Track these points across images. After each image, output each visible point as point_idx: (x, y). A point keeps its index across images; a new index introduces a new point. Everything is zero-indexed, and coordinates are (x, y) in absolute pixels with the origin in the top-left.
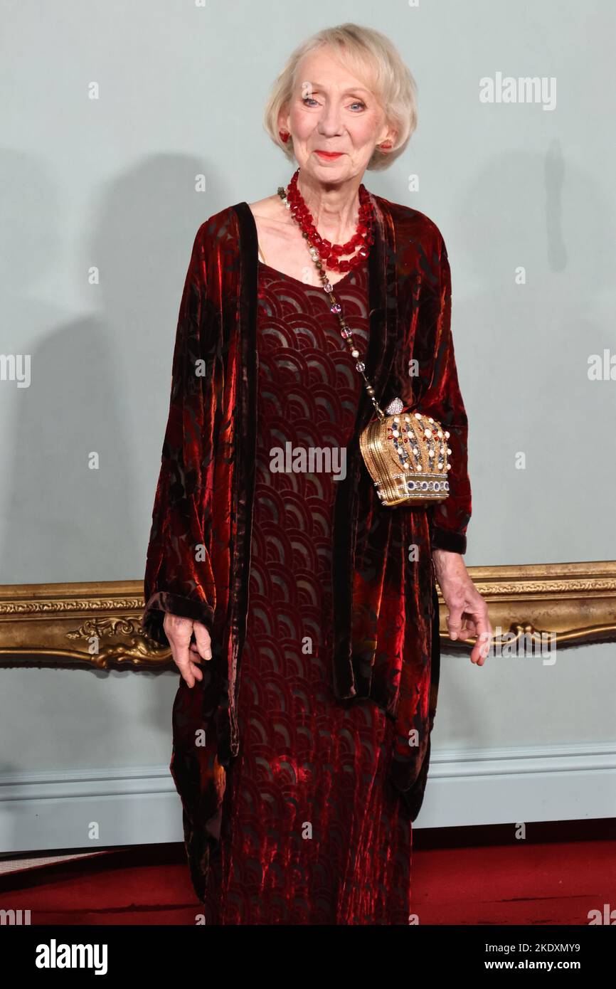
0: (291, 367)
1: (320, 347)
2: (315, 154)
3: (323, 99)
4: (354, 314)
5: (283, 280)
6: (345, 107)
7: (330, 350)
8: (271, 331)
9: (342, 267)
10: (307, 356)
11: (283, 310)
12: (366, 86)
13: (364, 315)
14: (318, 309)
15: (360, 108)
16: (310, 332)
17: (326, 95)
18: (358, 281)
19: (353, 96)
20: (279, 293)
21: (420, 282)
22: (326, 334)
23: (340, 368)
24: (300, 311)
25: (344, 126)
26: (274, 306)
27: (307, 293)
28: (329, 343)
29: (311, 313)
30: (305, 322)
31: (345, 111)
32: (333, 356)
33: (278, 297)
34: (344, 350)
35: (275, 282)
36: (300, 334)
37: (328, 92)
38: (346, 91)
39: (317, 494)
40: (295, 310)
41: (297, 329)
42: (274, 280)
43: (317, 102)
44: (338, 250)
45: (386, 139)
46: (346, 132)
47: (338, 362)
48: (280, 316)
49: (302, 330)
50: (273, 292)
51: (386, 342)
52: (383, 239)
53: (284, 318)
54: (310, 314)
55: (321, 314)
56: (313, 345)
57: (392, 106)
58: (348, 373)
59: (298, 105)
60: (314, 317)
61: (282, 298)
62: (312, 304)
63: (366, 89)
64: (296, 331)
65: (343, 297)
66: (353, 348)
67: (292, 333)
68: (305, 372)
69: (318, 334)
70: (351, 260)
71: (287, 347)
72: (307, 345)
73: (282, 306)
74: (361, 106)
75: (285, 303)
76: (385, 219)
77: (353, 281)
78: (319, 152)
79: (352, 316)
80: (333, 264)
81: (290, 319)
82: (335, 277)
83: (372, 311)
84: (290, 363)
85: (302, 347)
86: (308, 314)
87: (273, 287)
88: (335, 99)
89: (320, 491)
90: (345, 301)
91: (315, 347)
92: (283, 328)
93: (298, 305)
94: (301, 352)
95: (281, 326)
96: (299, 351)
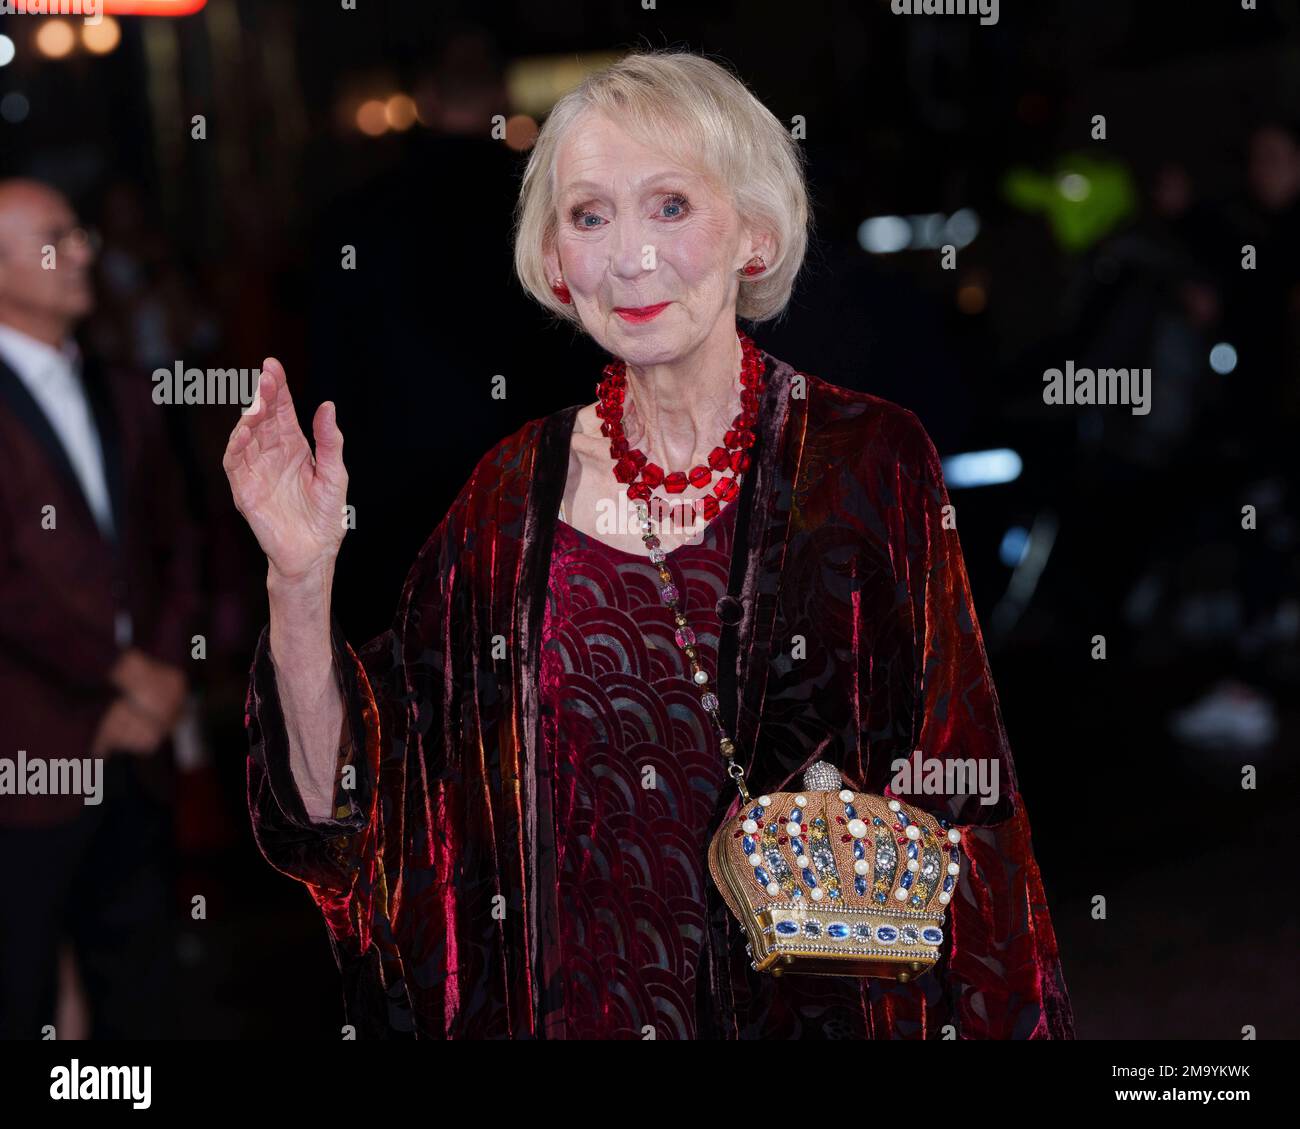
0: (585, 710)
1: (634, 671)
2: (614, 313)
3: (608, 210)
4: (705, 605)
6: (651, 218)
10: (609, 689)
14: (637, 598)
15: (680, 210)
23: (678, 711)
24: (602, 602)
27: (622, 569)
28: (653, 663)
29: (623, 606)
30: (610, 624)
31: (652, 223)
32: (661, 688)
37: (614, 195)
39: (656, 960)
40: (594, 600)
43: (600, 218)
45: (752, 256)
47: (671, 699)
55: (643, 605)
56: (619, 666)
58: (693, 722)
59: (567, 231)
60: (628, 614)
62: (626, 587)
64: (590, 641)
65: (688, 574)
66: (696, 667)
67: (582, 645)
68: (611, 718)
69: (634, 645)
71: (573, 672)
74: (676, 205)
75: (579, 588)
77: (712, 544)
78: (621, 311)
79: (702, 609)
84: (582, 703)
88: (626, 205)
89: (663, 956)
90: (691, 582)
91: (623, 671)
92: (568, 635)
93: (601, 592)
94: (598, 681)
95: (565, 633)
96: (594, 679)
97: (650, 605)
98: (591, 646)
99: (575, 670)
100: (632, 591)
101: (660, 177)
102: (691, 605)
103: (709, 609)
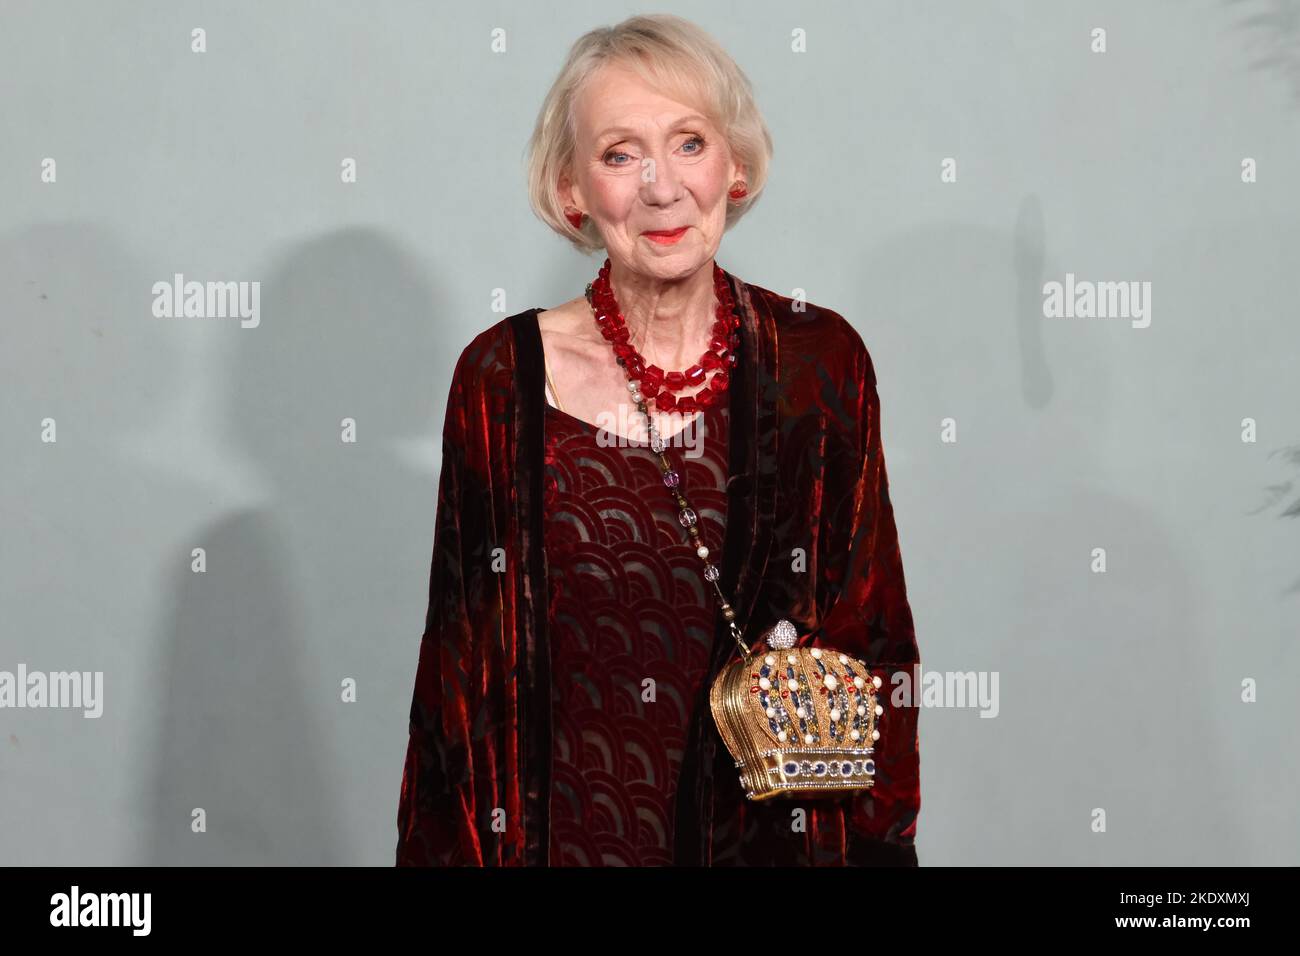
0: (597, 572)
1: (645, 539)
2: (642, 237)
3: (637, 149)
4: (705, 484)
6: (674, 153)
7: (663, 544)
8: (563, 516)
9: (686, 406)
10: (621, 556)
11: (582, 481)
12: (697, 109)
13: (722, 487)
14: (643, 478)
15: (698, 147)
16: (627, 516)
17: (639, 141)
18: (713, 431)
19: (683, 132)
20: (578, 455)
21: (824, 427)
22: (655, 517)
23: (680, 573)
25: (682, 183)
26: (569, 474)
27: (626, 453)
28: (661, 533)
29: (631, 484)
30: (621, 500)
31: (674, 158)
32: (668, 553)
33: (575, 461)
34: (687, 544)
35: (572, 437)
36: (609, 520)
37: (644, 136)
38: (671, 127)
40: (603, 480)
41: (605, 512)
42: (571, 434)
43: (627, 155)
44: (678, 381)
46: (686, 192)
47: (675, 564)
48: (578, 490)
49: (614, 513)
50: (567, 453)
51: (755, 530)
52: (757, 359)
53: (583, 493)
54: (628, 485)
55: (648, 485)
56: (631, 536)
57: (735, 128)
58: (694, 580)
60: (636, 492)
61: (583, 462)
62: (632, 470)
63: (699, 114)
64: (604, 515)
66: (699, 543)
67: (597, 518)
68: (622, 579)
69: (642, 518)
70: (698, 396)
71: (588, 540)
72: (623, 537)
73: (581, 474)
74: (696, 142)
75: (587, 469)
76: (761, 327)
78: (650, 234)
79: (701, 488)
80: (667, 405)
81: (595, 495)
83: (733, 478)
84: (594, 567)
85: (613, 540)
86: (624, 488)
87: (568, 445)
88: (656, 145)
89: (649, 772)
90: (690, 464)
91: (635, 540)
92: (581, 509)
93: (609, 473)
94: (612, 548)
95: (579, 508)
96: (608, 547)
97: (653, 484)
100: (637, 473)
101: (683, 121)
102: (692, 484)
103: (708, 488)
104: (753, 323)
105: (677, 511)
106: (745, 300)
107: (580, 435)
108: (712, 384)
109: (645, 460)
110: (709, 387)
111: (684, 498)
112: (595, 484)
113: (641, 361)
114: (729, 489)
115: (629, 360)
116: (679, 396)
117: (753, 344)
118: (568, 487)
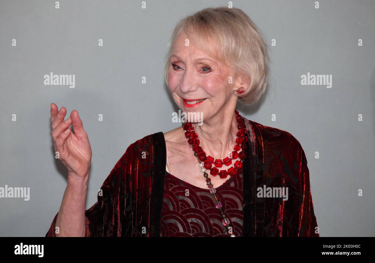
1: (207, 231)
4: (233, 207)
5: (182, 185)
7: (215, 234)
8: (173, 221)
9: (223, 175)
11: (180, 206)
13: (241, 209)
14: (206, 205)
16: (200, 221)
18: (236, 185)
20: (178, 194)
22: (212, 222)
24: (193, 206)
26: (175, 203)
27: (199, 194)
28: (214, 229)
29: (201, 207)
30: (196, 214)
33: (177, 197)
34: (226, 234)
35: (176, 186)
36: (192, 223)
38: (195, 61)
40: (189, 205)
41: (190, 219)
42: (175, 185)
44: (219, 163)
45: (241, 86)
48: (178, 210)
49: (194, 220)
50: (174, 193)
52: (254, 154)
53: (181, 211)
55: (209, 208)
56: (201, 230)
60: (203, 211)
61: (180, 197)
62: (202, 201)
64: (189, 220)
65: (224, 196)
67: (186, 222)
69: (206, 221)
70: (228, 170)
71: (183, 232)
72: (197, 230)
73: (180, 203)
75: (182, 201)
76: (256, 139)
77: (232, 185)
79: (232, 209)
80: (214, 172)
81: (185, 212)
82: (218, 182)
83: (244, 205)
85: (193, 232)
86: (198, 209)
87: (174, 190)
90: (226, 199)
91: (203, 232)
92: (180, 218)
93: (192, 202)
94: (193, 235)
95: (179, 217)
96: (191, 234)
97: (211, 208)
98: (190, 223)
99: (184, 231)
100: (204, 202)
102: (228, 207)
103: (235, 209)
104: (252, 138)
105: (221, 219)
106: (249, 128)
107: (179, 186)
108: (235, 165)
109: (207, 197)
110: (234, 167)
111: (224, 214)
112: (186, 208)
113: (204, 154)
114: (243, 209)
115: (200, 154)
116: (220, 169)
117: (253, 147)
118: (174, 208)
